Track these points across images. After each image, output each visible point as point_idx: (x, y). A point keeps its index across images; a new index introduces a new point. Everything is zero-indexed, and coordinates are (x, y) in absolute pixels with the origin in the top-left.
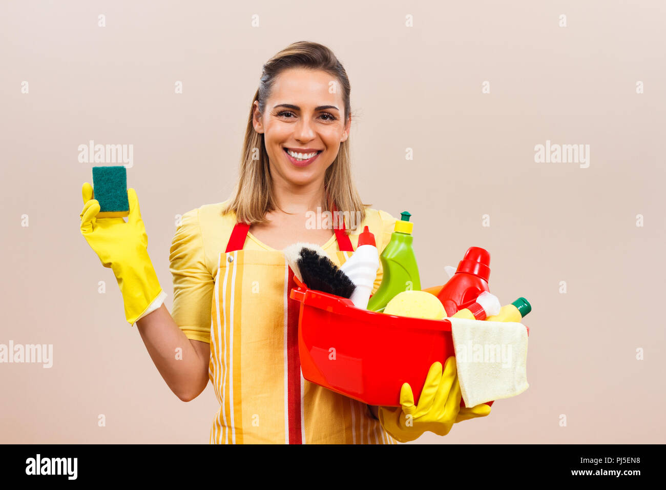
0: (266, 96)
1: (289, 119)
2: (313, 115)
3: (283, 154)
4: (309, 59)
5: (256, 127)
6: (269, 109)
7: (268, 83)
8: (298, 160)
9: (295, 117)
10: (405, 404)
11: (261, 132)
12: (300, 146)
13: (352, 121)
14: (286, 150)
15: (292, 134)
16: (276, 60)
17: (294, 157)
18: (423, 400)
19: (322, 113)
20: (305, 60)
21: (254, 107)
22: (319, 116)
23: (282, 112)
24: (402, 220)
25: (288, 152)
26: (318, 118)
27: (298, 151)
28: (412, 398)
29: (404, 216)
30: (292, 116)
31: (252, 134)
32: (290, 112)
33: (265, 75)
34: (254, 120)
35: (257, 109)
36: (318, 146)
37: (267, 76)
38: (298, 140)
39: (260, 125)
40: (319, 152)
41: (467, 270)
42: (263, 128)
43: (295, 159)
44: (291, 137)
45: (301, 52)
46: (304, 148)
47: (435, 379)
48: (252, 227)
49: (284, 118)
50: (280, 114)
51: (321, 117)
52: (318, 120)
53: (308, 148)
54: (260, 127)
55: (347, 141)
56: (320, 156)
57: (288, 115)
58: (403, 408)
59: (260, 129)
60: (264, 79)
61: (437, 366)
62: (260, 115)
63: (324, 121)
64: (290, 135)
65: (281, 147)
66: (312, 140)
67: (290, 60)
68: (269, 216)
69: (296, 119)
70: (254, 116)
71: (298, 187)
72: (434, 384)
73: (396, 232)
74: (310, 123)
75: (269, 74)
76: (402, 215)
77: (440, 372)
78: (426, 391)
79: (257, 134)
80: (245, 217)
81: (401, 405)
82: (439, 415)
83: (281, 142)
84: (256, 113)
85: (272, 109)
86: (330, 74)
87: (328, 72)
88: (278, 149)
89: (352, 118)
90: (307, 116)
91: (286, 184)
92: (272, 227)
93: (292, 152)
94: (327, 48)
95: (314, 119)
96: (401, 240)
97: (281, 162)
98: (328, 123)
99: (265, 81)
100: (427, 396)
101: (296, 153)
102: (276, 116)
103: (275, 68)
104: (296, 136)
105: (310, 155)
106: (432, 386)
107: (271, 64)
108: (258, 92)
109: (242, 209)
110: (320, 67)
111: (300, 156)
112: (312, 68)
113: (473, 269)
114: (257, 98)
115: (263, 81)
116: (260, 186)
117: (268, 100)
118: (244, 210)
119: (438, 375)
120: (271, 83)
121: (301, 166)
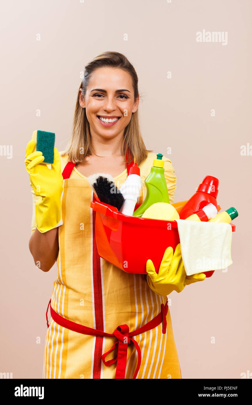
0: (86, 85)
1: (100, 98)
2: (115, 96)
3: (97, 120)
4: (111, 61)
5: (81, 104)
6: (88, 93)
7: (87, 77)
8: (106, 123)
9: (104, 97)
10: (149, 273)
11: (84, 107)
12: (107, 114)
13: (139, 100)
14: (99, 117)
15: (102, 107)
16: (92, 63)
17: (103, 121)
18: (162, 270)
19: (120, 94)
20: (109, 62)
21: (80, 92)
22: (118, 96)
23: (95, 94)
24: (157, 159)
25: (100, 118)
26: (118, 97)
27: (105, 117)
28: (153, 269)
29: (159, 157)
30: (102, 96)
31: (79, 108)
32: (101, 94)
33: (86, 73)
34: (80, 100)
35: (82, 93)
36: (118, 114)
37: (87, 73)
38: (105, 111)
39: (83, 103)
40: (119, 118)
41: (204, 190)
42: (85, 105)
43: (104, 122)
44: (101, 109)
45: (106, 57)
46: (109, 115)
47: (168, 258)
48: (76, 165)
49: (97, 97)
50: (95, 95)
51: (119, 97)
52: (118, 98)
53: (112, 115)
54: (84, 104)
55: (136, 112)
56: (119, 120)
57: (99, 96)
58: (149, 275)
59: (84, 105)
60: (85, 75)
61: (170, 249)
62: (83, 97)
63: (121, 99)
64: (100, 108)
65: (95, 115)
66: (114, 110)
67: (100, 62)
68: (88, 159)
69: (104, 98)
70: (80, 98)
71: (107, 139)
72: (167, 260)
73: (154, 167)
74: (113, 101)
75: (88, 72)
76: (157, 156)
77: (171, 253)
78: (163, 265)
79: (82, 109)
80: (73, 159)
81: (148, 273)
82: (172, 280)
83: (95, 112)
84: (81, 96)
85: (90, 93)
86: (125, 70)
87: (123, 69)
88: (94, 116)
89: (140, 98)
90: (111, 96)
91: (99, 138)
92: (88, 164)
93: (102, 118)
94: (123, 55)
95: (115, 98)
96: (157, 172)
97: (96, 124)
98: (124, 100)
99: (86, 76)
100: (164, 268)
101: (105, 119)
102: (93, 96)
103: (91, 68)
104: (104, 108)
105: (113, 119)
106: (166, 262)
107: (89, 66)
108: (82, 83)
109: (72, 154)
110: (119, 66)
111: (107, 121)
112: (113, 67)
113: (207, 190)
114: (81, 87)
115: (85, 76)
116: (83, 140)
117: (87, 87)
118: (73, 155)
119: (170, 254)
120: (89, 77)
121: (107, 127)
